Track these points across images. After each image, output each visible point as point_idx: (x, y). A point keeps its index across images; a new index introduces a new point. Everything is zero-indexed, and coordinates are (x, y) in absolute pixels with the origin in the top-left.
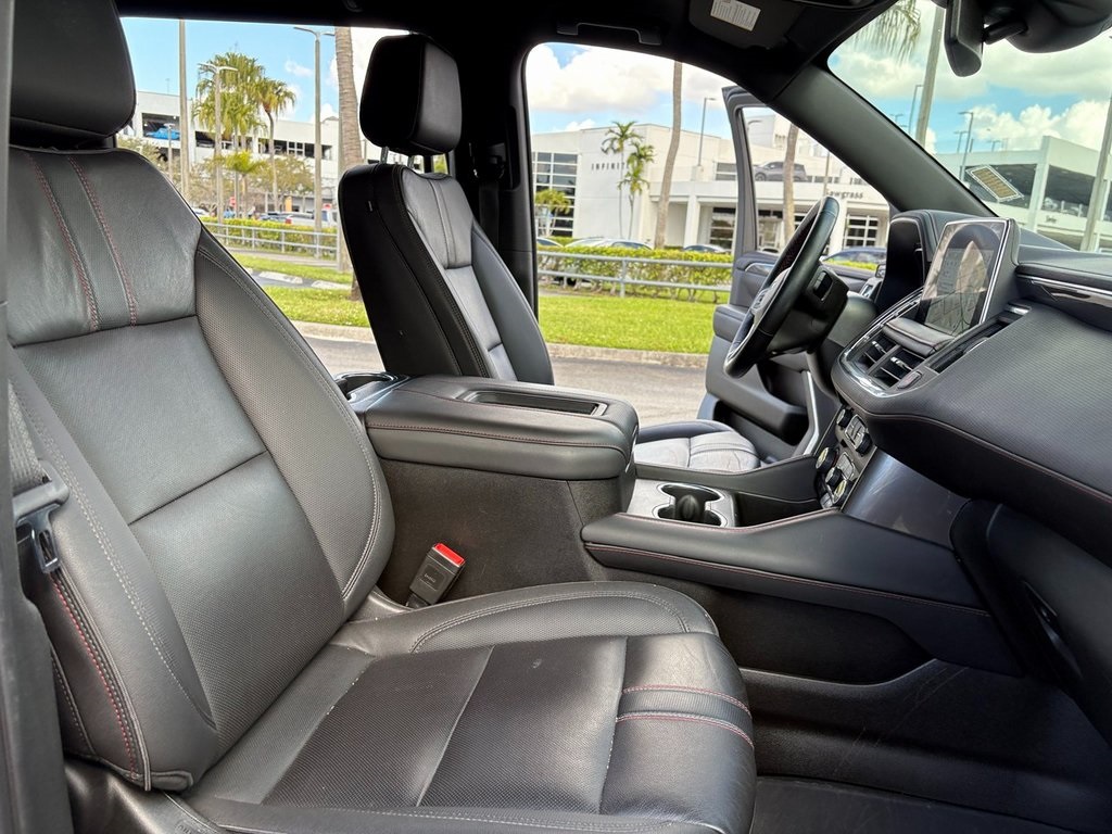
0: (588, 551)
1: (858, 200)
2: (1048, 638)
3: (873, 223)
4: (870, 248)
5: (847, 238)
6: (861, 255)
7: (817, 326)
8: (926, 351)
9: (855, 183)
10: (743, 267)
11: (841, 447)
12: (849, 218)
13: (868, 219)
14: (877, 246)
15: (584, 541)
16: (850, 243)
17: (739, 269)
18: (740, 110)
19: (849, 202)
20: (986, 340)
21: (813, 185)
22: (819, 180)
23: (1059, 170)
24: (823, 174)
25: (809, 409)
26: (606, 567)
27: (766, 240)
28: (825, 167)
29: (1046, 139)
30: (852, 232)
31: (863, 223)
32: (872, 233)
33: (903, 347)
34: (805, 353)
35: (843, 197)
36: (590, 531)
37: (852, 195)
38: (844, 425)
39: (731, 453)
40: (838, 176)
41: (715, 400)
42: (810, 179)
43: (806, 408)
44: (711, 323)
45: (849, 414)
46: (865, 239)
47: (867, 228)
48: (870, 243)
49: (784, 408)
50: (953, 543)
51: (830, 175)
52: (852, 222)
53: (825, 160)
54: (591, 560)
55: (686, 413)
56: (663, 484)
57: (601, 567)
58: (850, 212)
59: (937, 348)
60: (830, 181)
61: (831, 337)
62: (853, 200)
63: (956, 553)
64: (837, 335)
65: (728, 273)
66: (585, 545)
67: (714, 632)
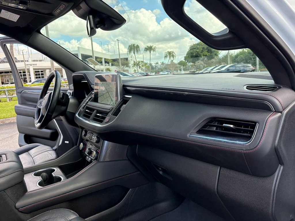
0: (21, 212)
1: (36, 66)
2: (160, 174)
3: (41, 72)
4: (43, 79)
5: (35, 76)
6: (42, 81)
7: (63, 108)
8: (108, 111)
9: (33, 61)
10: (20, 92)
11: (86, 142)
12: (34, 71)
13: (40, 71)
14: (45, 78)
15: (18, 209)
16: (37, 78)
17: (19, 93)
18: (5, 45)
19: (33, 67)
20: (124, 105)
21: (20, 63)
22: (22, 61)
23: (84, 54)
24: (23, 59)
25: (57, 130)
26: (28, 213)
27: (10, 80)
28: (23, 57)
29: (78, 47)
30: (36, 75)
31: (39, 72)
32: (42, 74)
33: (97, 110)
34: (61, 116)
35: (31, 65)
36: (18, 204)
37: (33, 65)
38: (85, 135)
39: (46, 153)
40: (28, 60)
41: (23, 135)
42: (19, 61)
43: (56, 130)
44: (14, 111)
45: (86, 132)
46: (41, 76)
47: (40, 73)
48: (43, 77)
49: (49, 131)
50: (128, 158)
51: (25, 59)
52: (36, 72)
53: (23, 55)
54: (22, 214)
55: (5, 139)
56: (33, 173)
57: (27, 214)
58: (34, 69)
59: (111, 109)
60: (26, 61)
61: (68, 110)
62: (34, 66)
63: (129, 160)
64: (70, 109)
65: (2, 92)
66: (18, 210)
67: (77, 216)
